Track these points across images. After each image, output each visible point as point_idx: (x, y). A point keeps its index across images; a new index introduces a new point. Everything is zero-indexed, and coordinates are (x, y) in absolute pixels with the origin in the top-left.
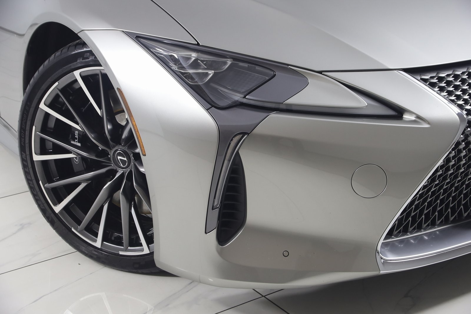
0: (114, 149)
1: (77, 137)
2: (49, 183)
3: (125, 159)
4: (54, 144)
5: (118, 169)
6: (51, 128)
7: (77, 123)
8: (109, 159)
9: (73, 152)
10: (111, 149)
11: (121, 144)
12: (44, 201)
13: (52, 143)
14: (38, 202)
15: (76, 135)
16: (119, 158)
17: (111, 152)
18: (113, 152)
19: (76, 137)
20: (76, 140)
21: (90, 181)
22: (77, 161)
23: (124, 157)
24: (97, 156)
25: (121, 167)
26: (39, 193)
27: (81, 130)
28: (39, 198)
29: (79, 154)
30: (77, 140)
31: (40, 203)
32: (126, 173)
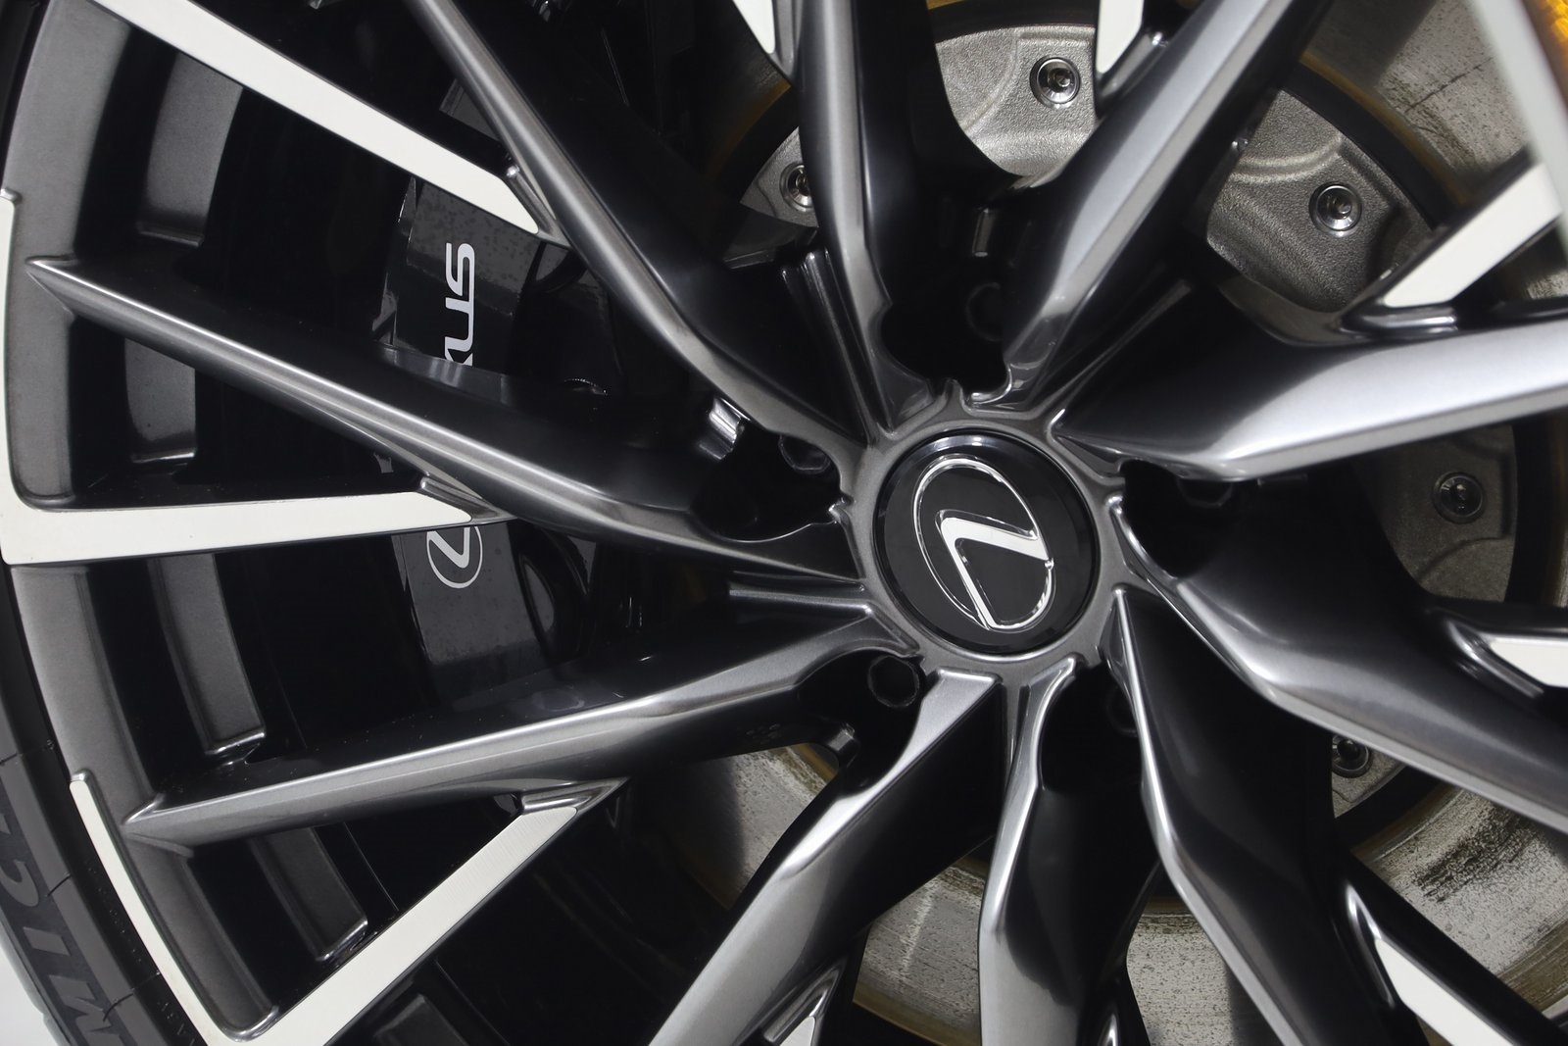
0: (899, 440)
1: (467, 307)
2: (172, 802)
3: (1032, 545)
4: (213, 382)
5: (934, 652)
6: (180, 222)
7: (490, 153)
8: (835, 549)
9: (428, 469)
10: (859, 439)
11: (992, 379)
12: (113, 981)
13: (189, 374)
14: (57, 980)
15: (456, 287)
16: (954, 529)
17: (856, 463)
18: (877, 467)
19: (451, 304)
20: (451, 343)
21: (614, 785)
22: (462, 561)
23: (1016, 522)
24: (703, 521)
25: (978, 629)
26: (70, 904)
27: (530, 225)
28: (68, 940)
29: (493, 493)
30: (464, 345)
31: (73, 991)
32: (1026, 697)
